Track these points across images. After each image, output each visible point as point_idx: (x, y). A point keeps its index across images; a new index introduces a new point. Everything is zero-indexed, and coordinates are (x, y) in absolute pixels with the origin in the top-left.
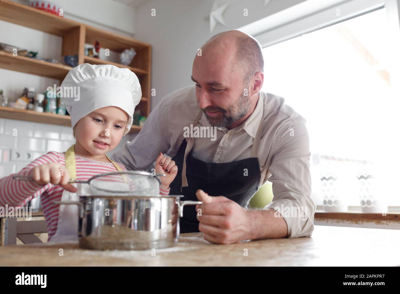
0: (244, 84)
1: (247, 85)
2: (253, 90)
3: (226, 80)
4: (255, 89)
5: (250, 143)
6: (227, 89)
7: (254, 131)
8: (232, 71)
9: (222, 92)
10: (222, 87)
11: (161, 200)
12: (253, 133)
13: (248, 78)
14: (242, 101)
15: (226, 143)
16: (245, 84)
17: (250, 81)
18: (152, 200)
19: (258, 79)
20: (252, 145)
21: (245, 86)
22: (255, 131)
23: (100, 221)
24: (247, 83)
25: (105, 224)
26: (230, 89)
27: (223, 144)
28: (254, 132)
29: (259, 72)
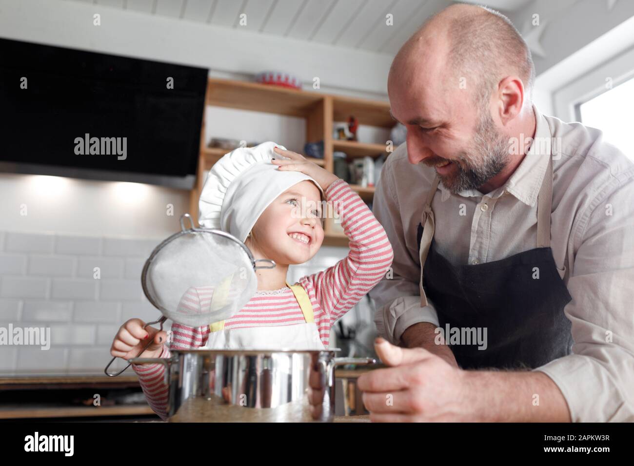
0: (477, 109)
1: (485, 109)
2: (502, 113)
3: (438, 110)
4: (507, 111)
5: (532, 219)
6: (444, 126)
7: (532, 194)
8: (445, 90)
9: (438, 130)
10: (434, 124)
11: (290, 357)
12: (531, 197)
13: (483, 96)
14: (482, 138)
15: (485, 223)
16: (480, 109)
17: (488, 100)
18: (274, 356)
19: (508, 92)
20: (537, 223)
21: (479, 111)
22: (534, 193)
23: (191, 390)
24: (484, 106)
25: (197, 396)
26: (449, 124)
27: (479, 225)
28: (533, 196)
29: (506, 78)
